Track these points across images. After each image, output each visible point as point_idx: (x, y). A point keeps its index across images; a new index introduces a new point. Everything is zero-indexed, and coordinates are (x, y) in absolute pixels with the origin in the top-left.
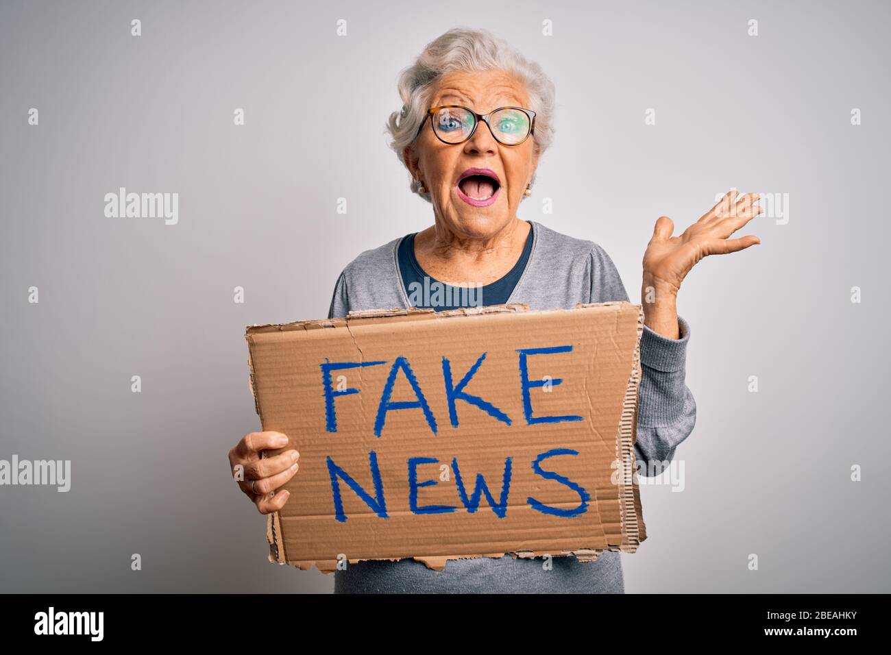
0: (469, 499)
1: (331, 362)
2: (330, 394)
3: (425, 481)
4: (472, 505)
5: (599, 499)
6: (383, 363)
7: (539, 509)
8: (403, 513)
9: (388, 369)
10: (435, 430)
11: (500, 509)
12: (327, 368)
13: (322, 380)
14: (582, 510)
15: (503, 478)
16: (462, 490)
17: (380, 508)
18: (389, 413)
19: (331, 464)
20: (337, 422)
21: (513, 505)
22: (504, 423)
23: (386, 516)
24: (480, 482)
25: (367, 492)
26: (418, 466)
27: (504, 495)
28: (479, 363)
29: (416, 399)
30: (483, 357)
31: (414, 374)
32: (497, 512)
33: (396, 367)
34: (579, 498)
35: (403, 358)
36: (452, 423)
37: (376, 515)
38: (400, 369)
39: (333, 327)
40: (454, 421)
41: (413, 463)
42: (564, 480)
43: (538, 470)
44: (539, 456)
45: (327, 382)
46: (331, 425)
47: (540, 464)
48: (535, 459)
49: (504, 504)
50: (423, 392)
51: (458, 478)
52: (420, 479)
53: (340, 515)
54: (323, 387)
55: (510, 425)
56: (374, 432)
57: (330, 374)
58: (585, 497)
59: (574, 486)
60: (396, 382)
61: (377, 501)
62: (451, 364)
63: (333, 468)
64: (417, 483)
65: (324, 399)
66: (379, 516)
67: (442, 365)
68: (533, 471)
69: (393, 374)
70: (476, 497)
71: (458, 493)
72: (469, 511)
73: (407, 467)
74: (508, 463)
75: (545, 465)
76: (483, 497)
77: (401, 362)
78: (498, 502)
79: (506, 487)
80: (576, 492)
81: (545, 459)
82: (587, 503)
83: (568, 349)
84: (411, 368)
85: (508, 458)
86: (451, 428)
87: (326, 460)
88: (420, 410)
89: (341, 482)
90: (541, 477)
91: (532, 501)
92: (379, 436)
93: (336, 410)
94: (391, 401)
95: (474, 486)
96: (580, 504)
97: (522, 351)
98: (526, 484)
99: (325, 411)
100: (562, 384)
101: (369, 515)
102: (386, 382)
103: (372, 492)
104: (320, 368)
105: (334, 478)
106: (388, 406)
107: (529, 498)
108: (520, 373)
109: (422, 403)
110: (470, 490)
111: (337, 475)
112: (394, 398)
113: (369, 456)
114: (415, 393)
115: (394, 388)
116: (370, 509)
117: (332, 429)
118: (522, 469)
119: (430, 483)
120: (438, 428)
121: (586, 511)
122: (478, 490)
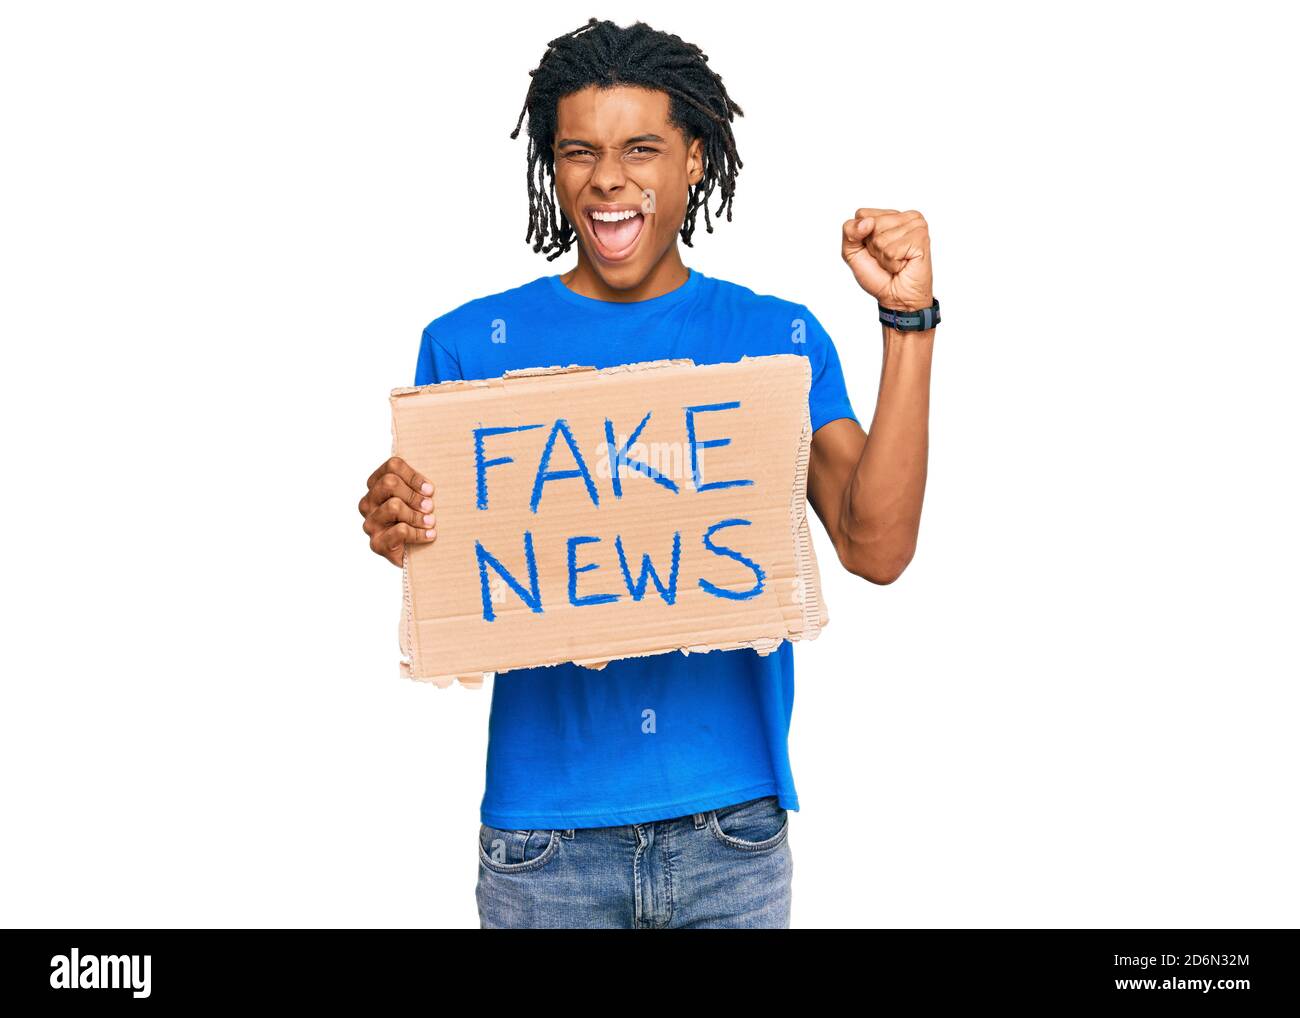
0: (635, 584)
1: (484, 427)
2: (481, 465)
3: (585, 565)
4: (638, 592)
5: (774, 577)
6: (541, 426)
7: (712, 592)
8: (559, 607)
9: (546, 433)
10: (596, 502)
11: (669, 595)
12: (479, 434)
13: (475, 448)
14: (757, 591)
15: (671, 557)
16: (627, 573)
17: (534, 603)
18: (547, 484)
19: (480, 550)
20: (488, 497)
21: (684, 589)
22: (672, 491)
23: (541, 610)
24: (647, 565)
25: (520, 583)
26: (577, 546)
27: (673, 578)
28: (643, 424)
29: (576, 467)
30: (648, 417)
31: (574, 438)
32: (667, 600)
33: (555, 431)
34: (754, 576)
35: (562, 421)
36: (616, 494)
37: (530, 610)
38: (560, 433)
39: (488, 387)
40: (618, 491)
41: (573, 543)
42: (737, 556)
43: (709, 545)
44: (709, 528)
45: (479, 451)
46: (482, 500)
47: (712, 538)
48: (706, 532)
49: (673, 588)
50: (583, 458)
51: (623, 559)
52: (580, 563)
53: (489, 614)
54: (475, 456)
55: (677, 493)
56: (530, 507)
57: (483, 440)
58: (760, 575)
59: (747, 562)
60: (554, 448)
61: (531, 594)
62: (613, 426)
63: (482, 555)
64: (577, 568)
65: (476, 470)
66: (534, 611)
67: (604, 427)
68: (704, 546)
69: (553, 438)
70: (642, 581)
71: (624, 577)
72: (635, 599)
73: (566, 548)
74: (677, 539)
75: (717, 539)
76: (650, 580)
77: (559, 425)
78: (666, 586)
79: (675, 568)
80: (751, 570)
81: (716, 532)
82: (762, 582)
83: (736, 405)
84: (570, 431)
85: (677, 533)
86: (614, 498)
87: (475, 544)
88: (581, 480)
89: (490, 570)
90: (712, 553)
91: (704, 584)
92: (535, 512)
93: (487, 483)
94: (548, 470)
95: (640, 568)
96: (756, 584)
97: (690, 409)
98: (698, 563)
99: (476, 484)
100: (730, 445)
101: (521, 612)
102: (544, 449)
103: (526, 584)
104: (472, 435)
105: (483, 568)
106: (544, 476)
107: (701, 580)
108: (688, 432)
109: (583, 471)
110: (636, 574)
111: (486, 563)
112: (553, 466)
113: (524, 537)
114: (575, 460)
115: (551, 455)
116: (524, 603)
117: (483, 505)
118: (692, 545)
119: (592, 567)
120: (600, 500)
121: (761, 592)
122: (644, 574)
